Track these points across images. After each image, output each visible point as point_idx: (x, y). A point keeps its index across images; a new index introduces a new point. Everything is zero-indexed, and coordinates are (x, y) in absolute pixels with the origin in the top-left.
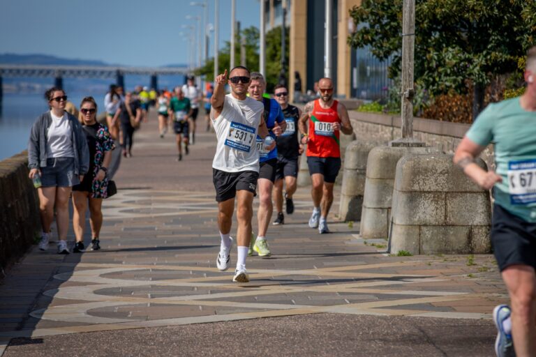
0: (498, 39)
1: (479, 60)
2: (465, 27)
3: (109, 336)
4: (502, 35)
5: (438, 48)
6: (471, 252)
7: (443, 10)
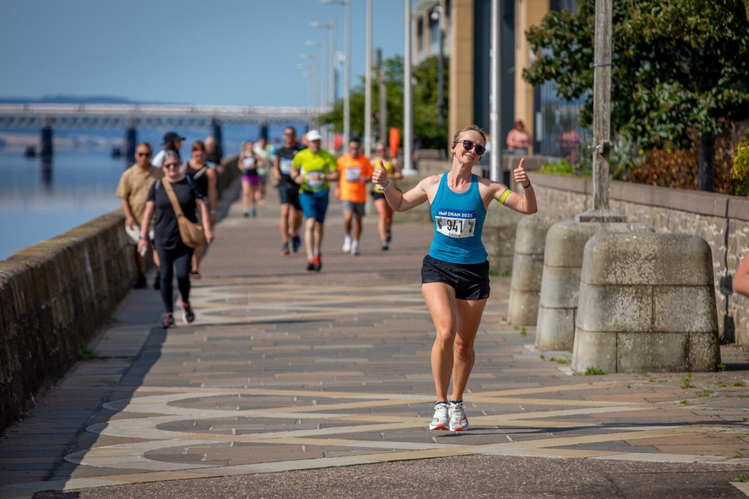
0: (733, 72)
1: (706, 101)
2: (687, 55)
3: (172, 488)
4: (738, 66)
5: (649, 84)
6: (689, 370)
7: (654, 31)
